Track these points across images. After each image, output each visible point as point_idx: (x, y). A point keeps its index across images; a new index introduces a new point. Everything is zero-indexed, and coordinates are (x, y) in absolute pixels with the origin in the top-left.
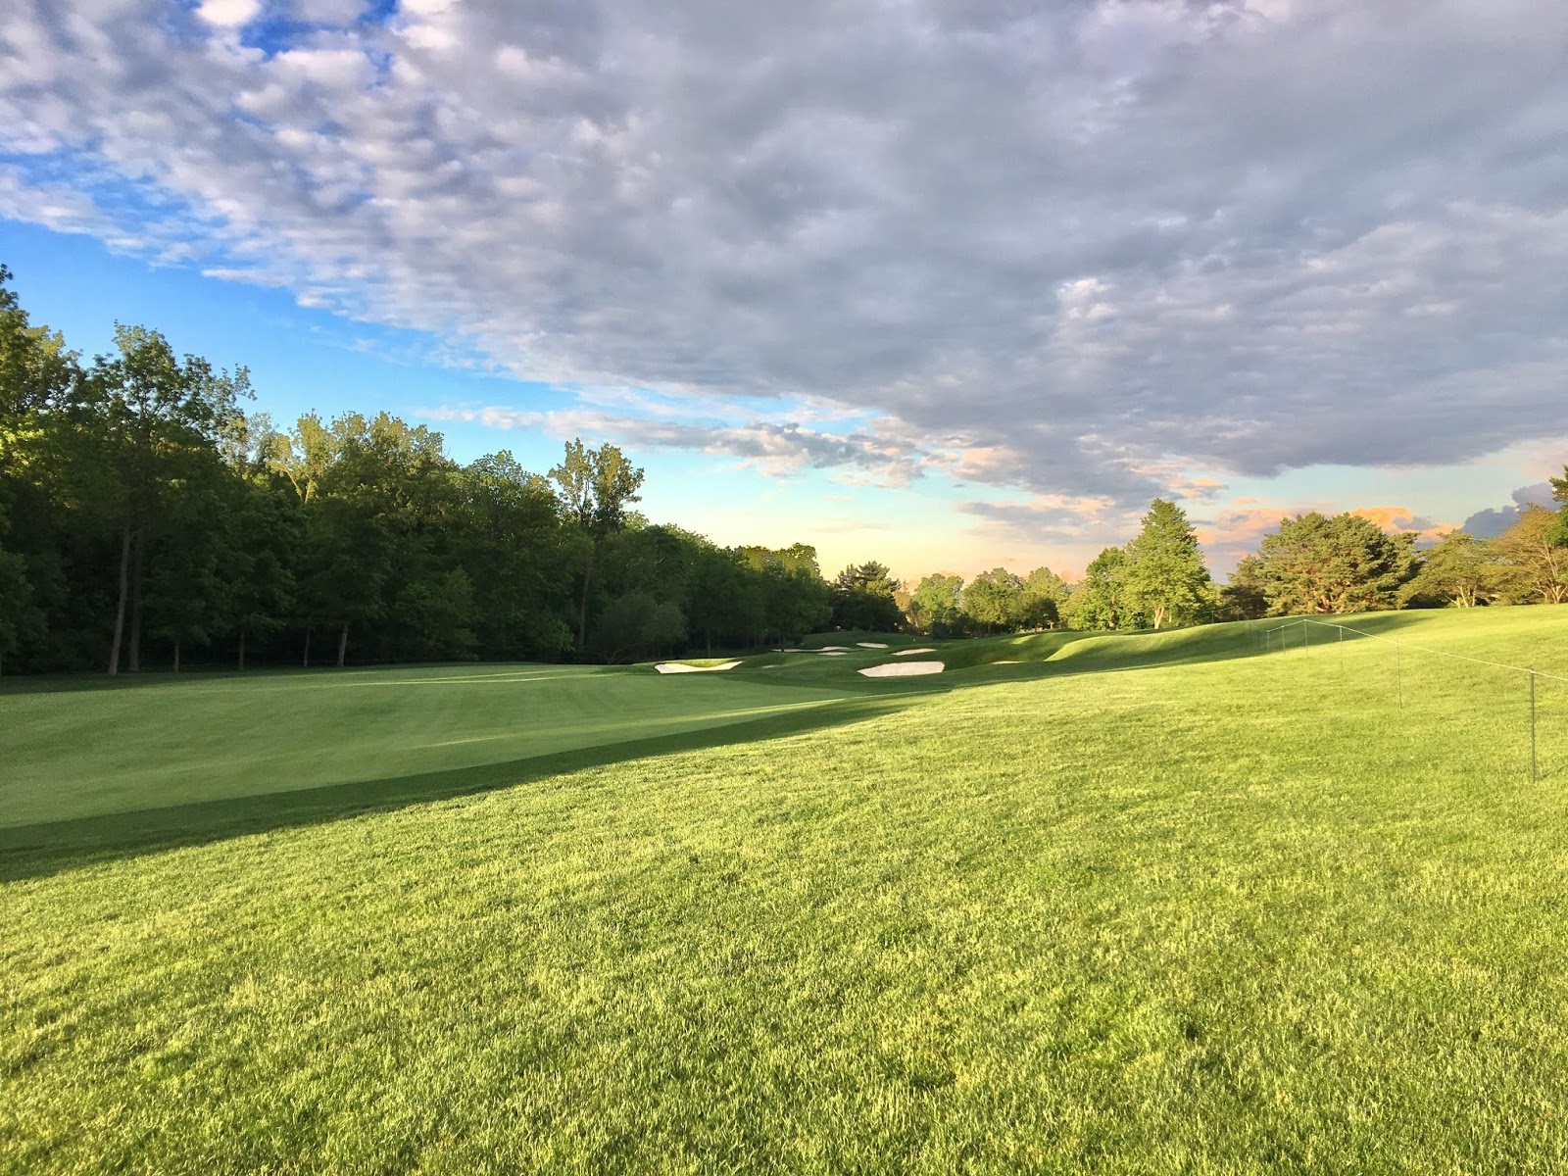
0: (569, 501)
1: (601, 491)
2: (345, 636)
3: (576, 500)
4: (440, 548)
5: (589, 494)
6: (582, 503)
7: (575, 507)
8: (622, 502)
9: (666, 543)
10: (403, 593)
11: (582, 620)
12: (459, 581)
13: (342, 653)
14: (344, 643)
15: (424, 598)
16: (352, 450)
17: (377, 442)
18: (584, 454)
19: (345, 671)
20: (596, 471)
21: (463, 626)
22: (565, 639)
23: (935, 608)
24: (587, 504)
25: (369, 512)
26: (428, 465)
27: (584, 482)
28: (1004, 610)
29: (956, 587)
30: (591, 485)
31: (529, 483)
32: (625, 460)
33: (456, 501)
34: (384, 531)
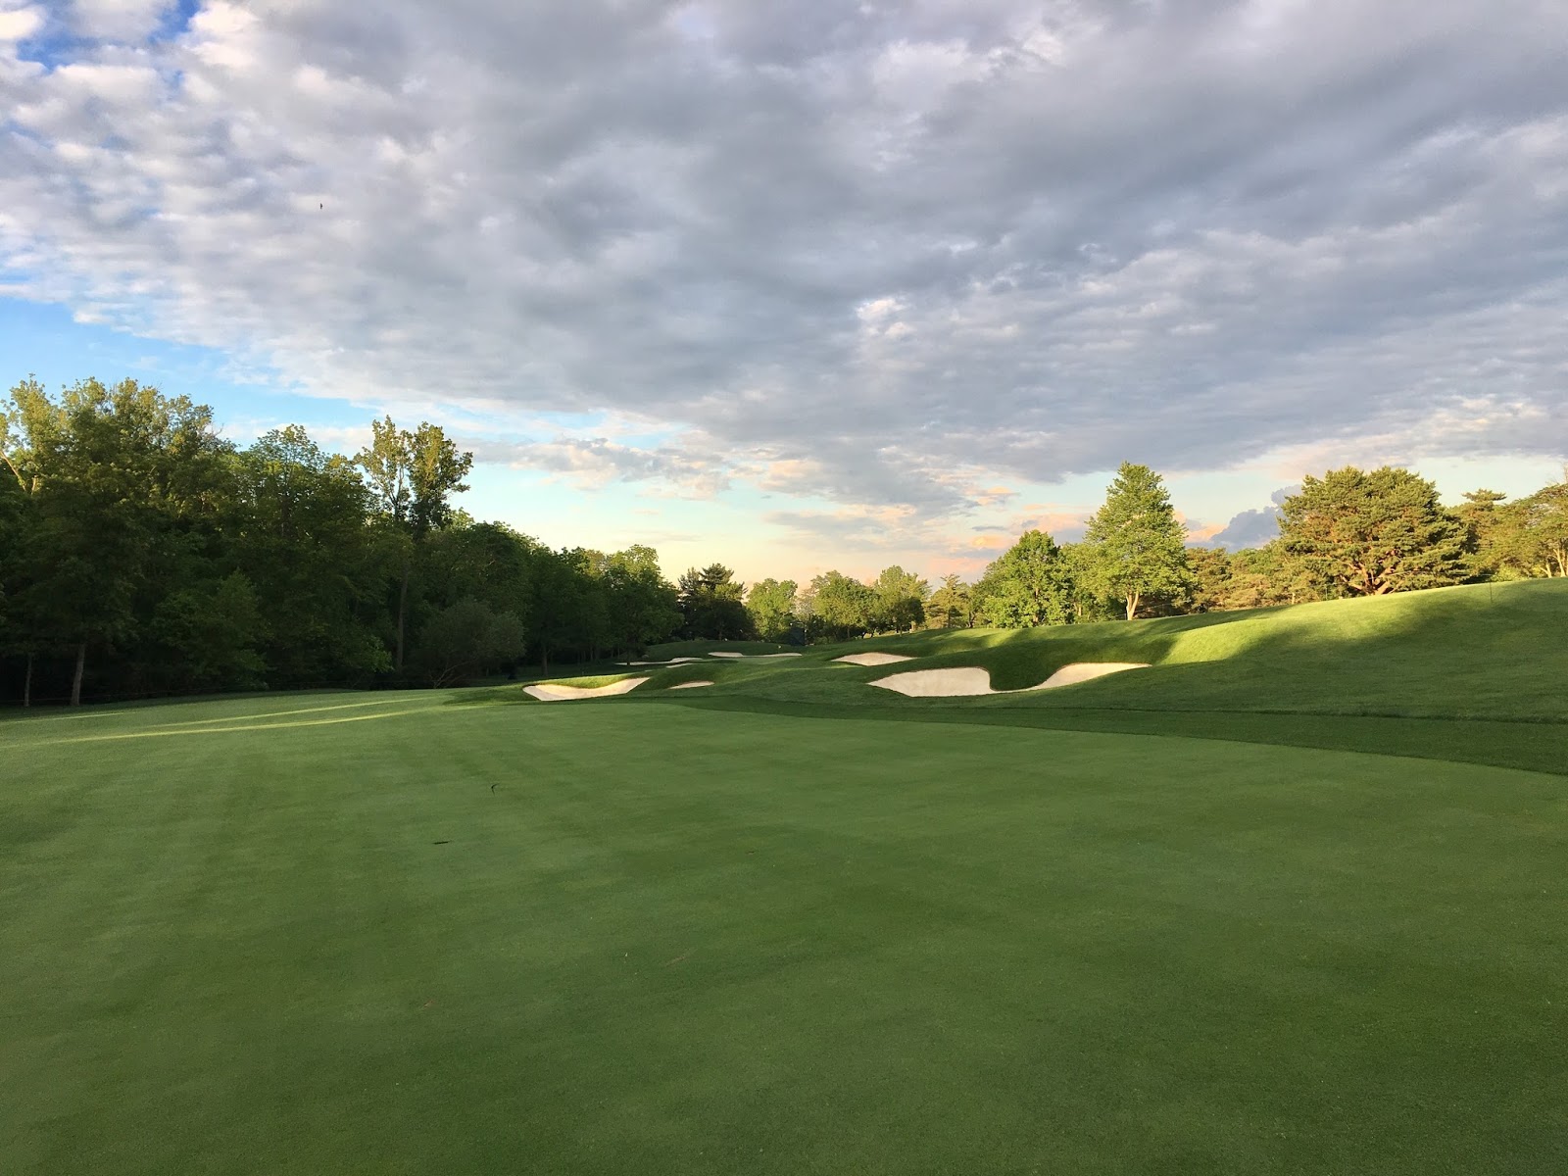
0: (379, 492)
1: (418, 479)
2: (81, 665)
3: (387, 491)
4: (213, 551)
5: (404, 481)
6: (395, 494)
7: (387, 499)
8: (445, 492)
9: (495, 542)
10: (162, 605)
11: (399, 635)
12: (239, 589)
13: (77, 686)
14: (79, 676)
15: (192, 612)
16: (84, 420)
17: (122, 412)
18: (397, 435)
19: (82, 711)
20: (412, 456)
21: (247, 645)
22: (380, 658)
23: (771, 614)
24: (403, 494)
25: (109, 498)
26: (192, 441)
27: (398, 468)
28: (864, 611)
29: (789, 592)
30: (406, 472)
31: (328, 467)
32: (449, 443)
33: (231, 491)
34: (129, 523)
